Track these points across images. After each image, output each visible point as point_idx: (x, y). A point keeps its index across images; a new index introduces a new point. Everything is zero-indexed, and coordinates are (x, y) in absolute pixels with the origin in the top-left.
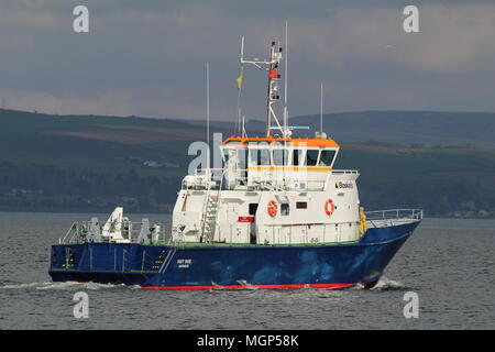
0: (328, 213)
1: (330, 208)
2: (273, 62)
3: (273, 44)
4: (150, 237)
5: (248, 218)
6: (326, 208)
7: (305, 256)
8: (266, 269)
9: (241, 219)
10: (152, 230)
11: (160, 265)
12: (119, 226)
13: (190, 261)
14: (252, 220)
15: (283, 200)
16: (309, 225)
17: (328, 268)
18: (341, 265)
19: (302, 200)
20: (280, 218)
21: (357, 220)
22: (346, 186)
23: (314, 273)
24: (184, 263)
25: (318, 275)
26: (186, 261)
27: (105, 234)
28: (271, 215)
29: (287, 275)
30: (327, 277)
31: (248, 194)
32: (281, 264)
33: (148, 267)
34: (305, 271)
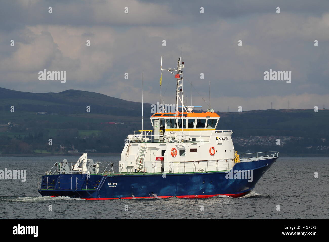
0: (212, 155)
1: (212, 151)
2: (179, 69)
3: (179, 59)
4: (94, 170)
5: (161, 158)
6: (210, 152)
7: (194, 179)
8: (168, 187)
9: (157, 159)
10: (95, 166)
11: (97, 186)
12: (85, 164)
13: (116, 184)
14: (162, 160)
15: (181, 147)
16: (199, 162)
17: (210, 186)
18: (219, 184)
19: (194, 147)
20: (179, 158)
21: (233, 158)
22: (224, 139)
23: (201, 188)
24: (113, 185)
25: (204, 190)
26: (114, 184)
27: (76, 169)
28: (173, 156)
29: (183, 190)
30: (210, 191)
31: (161, 145)
33: (89, 187)
34: (195, 188)
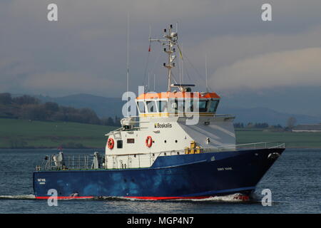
0: (148, 146)
1: (150, 142)
6: (147, 142)
13: (45, 180)
16: (135, 155)
18: (143, 183)
19: (131, 137)
20: (115, 150)
26: (42, 180)
29: (105, 190)
32: (100, 182)
34: (117, 187)
